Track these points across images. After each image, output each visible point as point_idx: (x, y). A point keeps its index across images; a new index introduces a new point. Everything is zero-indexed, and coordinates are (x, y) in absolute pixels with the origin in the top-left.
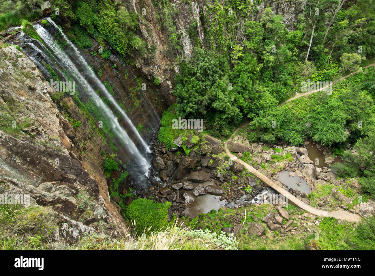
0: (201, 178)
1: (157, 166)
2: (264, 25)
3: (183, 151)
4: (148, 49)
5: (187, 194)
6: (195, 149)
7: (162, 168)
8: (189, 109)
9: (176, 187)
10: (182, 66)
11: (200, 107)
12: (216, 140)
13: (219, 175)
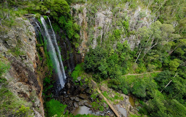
0: (84, 97)
1: (67, 87)
2: (124, 46)
3: (80, 83)
4: (80, 40)
5: (76, 103)
6: (85, 84)
7: (68, 88)
8: (88, 67)
9: (72, 98)
10: (91, 49)
11: (93, 67)
12: (95, 82)
13: (92, 99)
